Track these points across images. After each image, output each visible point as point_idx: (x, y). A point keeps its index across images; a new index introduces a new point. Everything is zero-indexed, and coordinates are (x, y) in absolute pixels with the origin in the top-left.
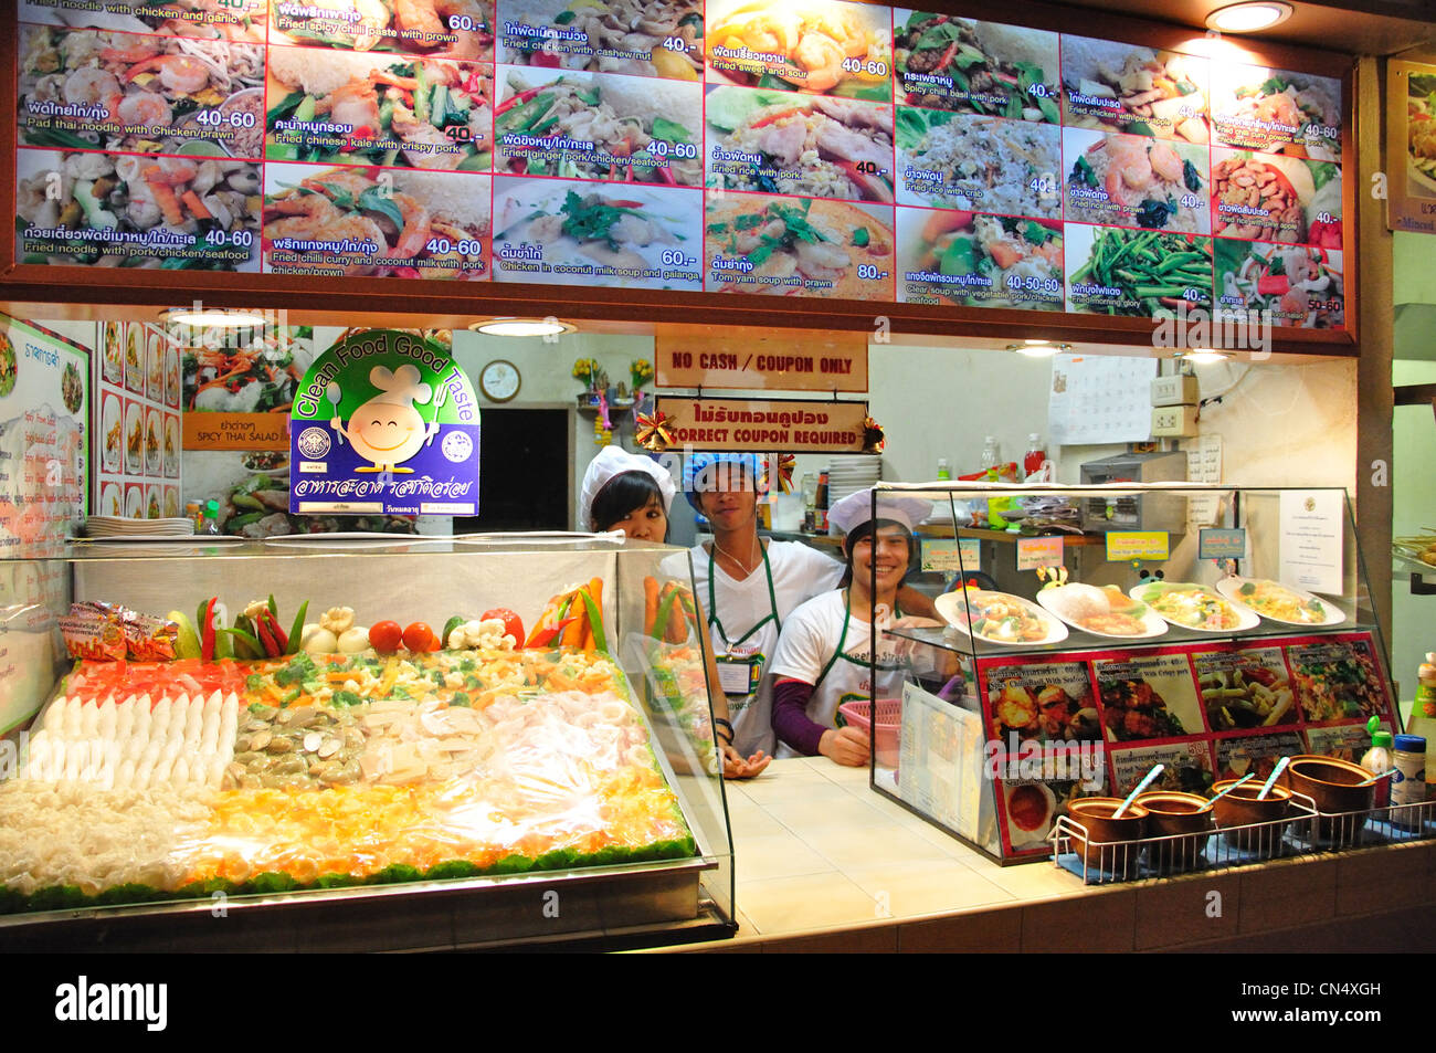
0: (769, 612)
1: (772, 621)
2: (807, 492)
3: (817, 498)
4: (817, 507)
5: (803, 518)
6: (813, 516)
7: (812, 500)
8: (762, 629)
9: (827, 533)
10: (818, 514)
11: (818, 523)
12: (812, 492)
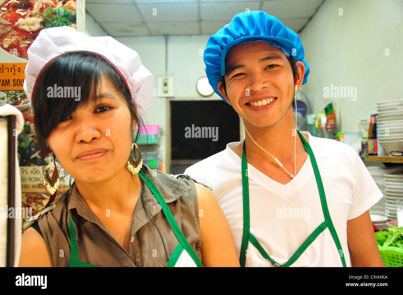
0: (321, 219)
1: (327, 231)
2: (363, 130)
3: (369, 133)
4: (370, 138)
5: (360, 146)
6: (367, 144)
7: (366, 134)
8: (316, 243)
9: (376, 154)
10: (371, 143)
11: (371, 148)
12: (365, 130)
